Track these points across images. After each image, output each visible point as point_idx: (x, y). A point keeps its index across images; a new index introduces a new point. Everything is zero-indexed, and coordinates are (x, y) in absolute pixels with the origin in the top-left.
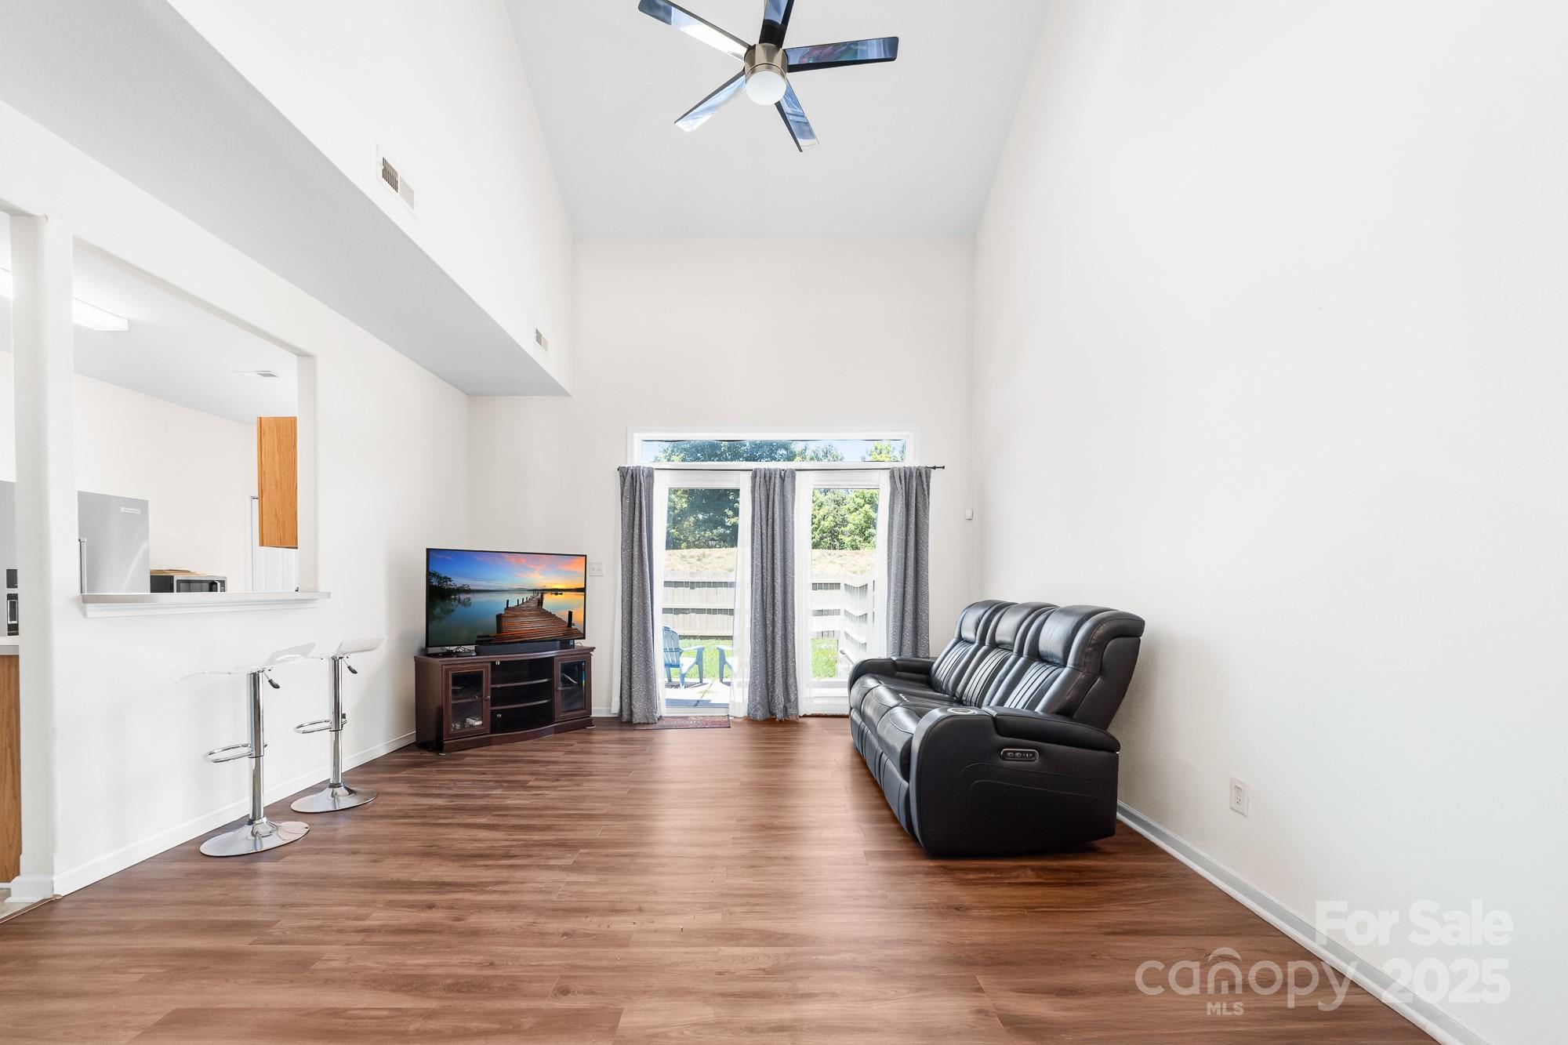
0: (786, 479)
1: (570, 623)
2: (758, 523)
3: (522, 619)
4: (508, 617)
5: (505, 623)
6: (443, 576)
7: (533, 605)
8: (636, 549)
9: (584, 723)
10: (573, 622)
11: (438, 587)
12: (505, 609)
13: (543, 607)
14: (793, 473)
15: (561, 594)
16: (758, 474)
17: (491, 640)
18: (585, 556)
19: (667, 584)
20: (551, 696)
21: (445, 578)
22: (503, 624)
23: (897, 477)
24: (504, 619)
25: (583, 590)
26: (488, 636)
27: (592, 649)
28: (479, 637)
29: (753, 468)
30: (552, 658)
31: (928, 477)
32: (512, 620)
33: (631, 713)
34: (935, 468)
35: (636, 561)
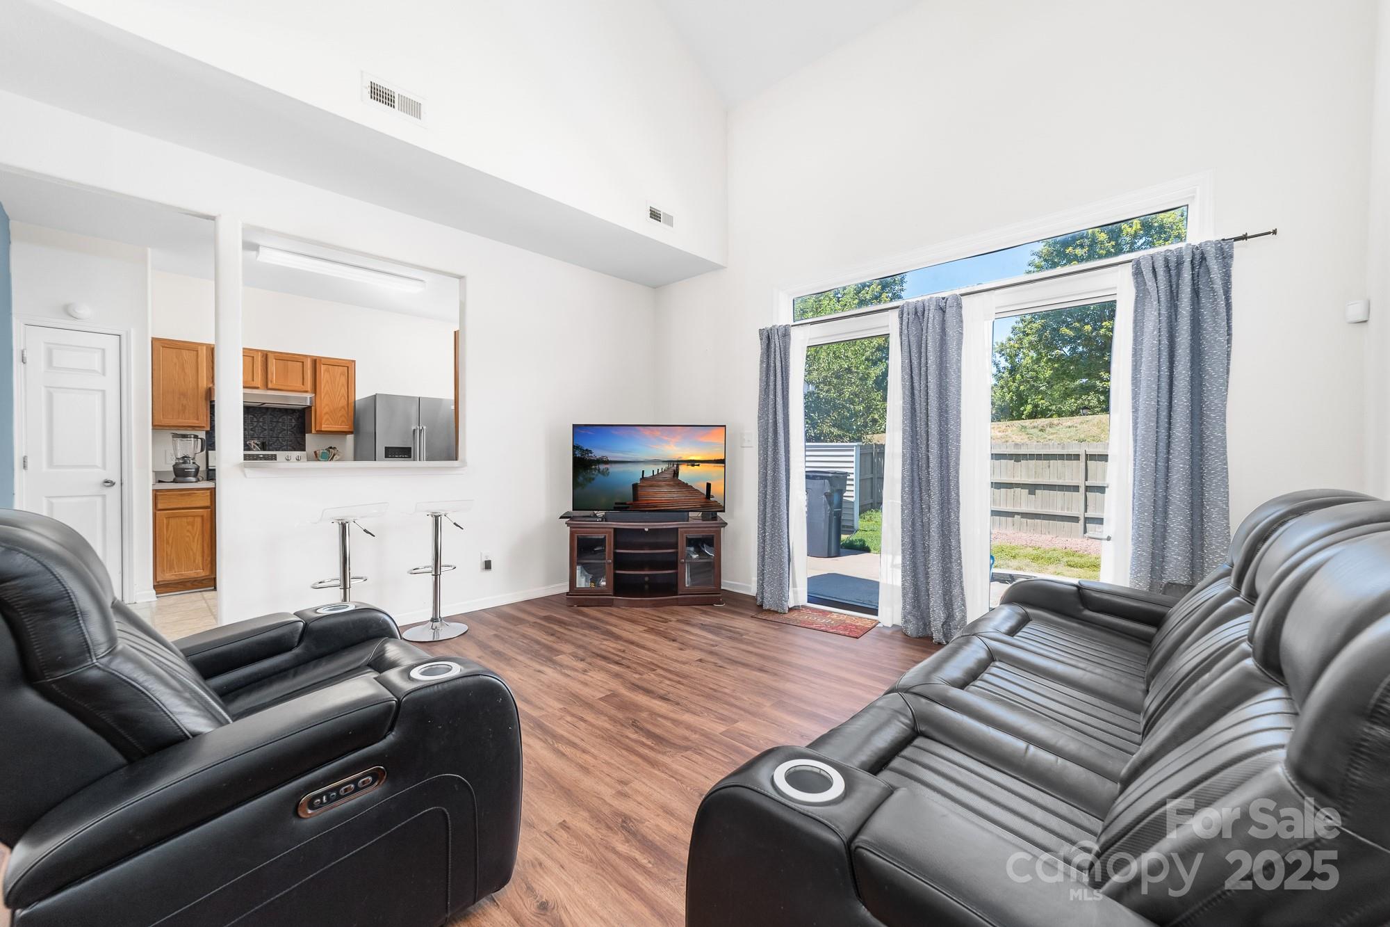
0: (948, 310)
1: (708, 495)
3: (656, 490)
4: (644, 486)
5: (641, 492)
6: (585, 449)
7: (669, 476)
8: (771, 416)
9: (714, 596)
10: (711, 494)
11: (581, 458)
12: (641, 479)
13: (679, 478)
14: (958, 299)
15: (698, 465)
16: (906, 311)
17: (628, 507)
18: (725, 426)
21: (587, 450)
22: (639, 492)
24: (639, 488)
25: (723, 462)
26: (625, 504)
28: (616, 504)
30: (676, 530)
32: (651, 490)
35: (770, 429)
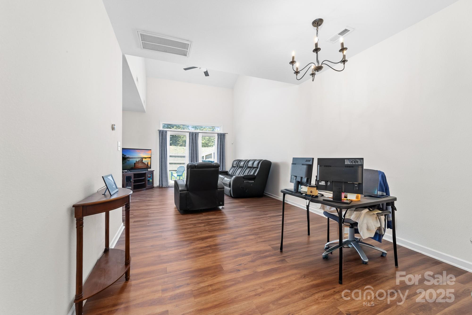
0: (196, 134)
1: (148, 165)
2: (190, 143)
3: (139, 164)
6: (125, 155)
7: (141, 161)
8: (163, 148)
9: (152, 187)
11: (124, 157)
12: (136, 162)
13: (143, 161)
14: (198, 133)
16: (191, 133)
17: (134, 168)
18: (151, 150)
19: (171, 156)
20: (145, 181)
23: (219, 135)
24: (135, 164)
25: (150, 158)
27: (154, 171)
28: (132, 168)
29: (190, 131)
30: (146, 173)
31: (225, 135)
32: (137, 164)
33: (162, 185)
34: (226, 133)
35: (163, 151)
